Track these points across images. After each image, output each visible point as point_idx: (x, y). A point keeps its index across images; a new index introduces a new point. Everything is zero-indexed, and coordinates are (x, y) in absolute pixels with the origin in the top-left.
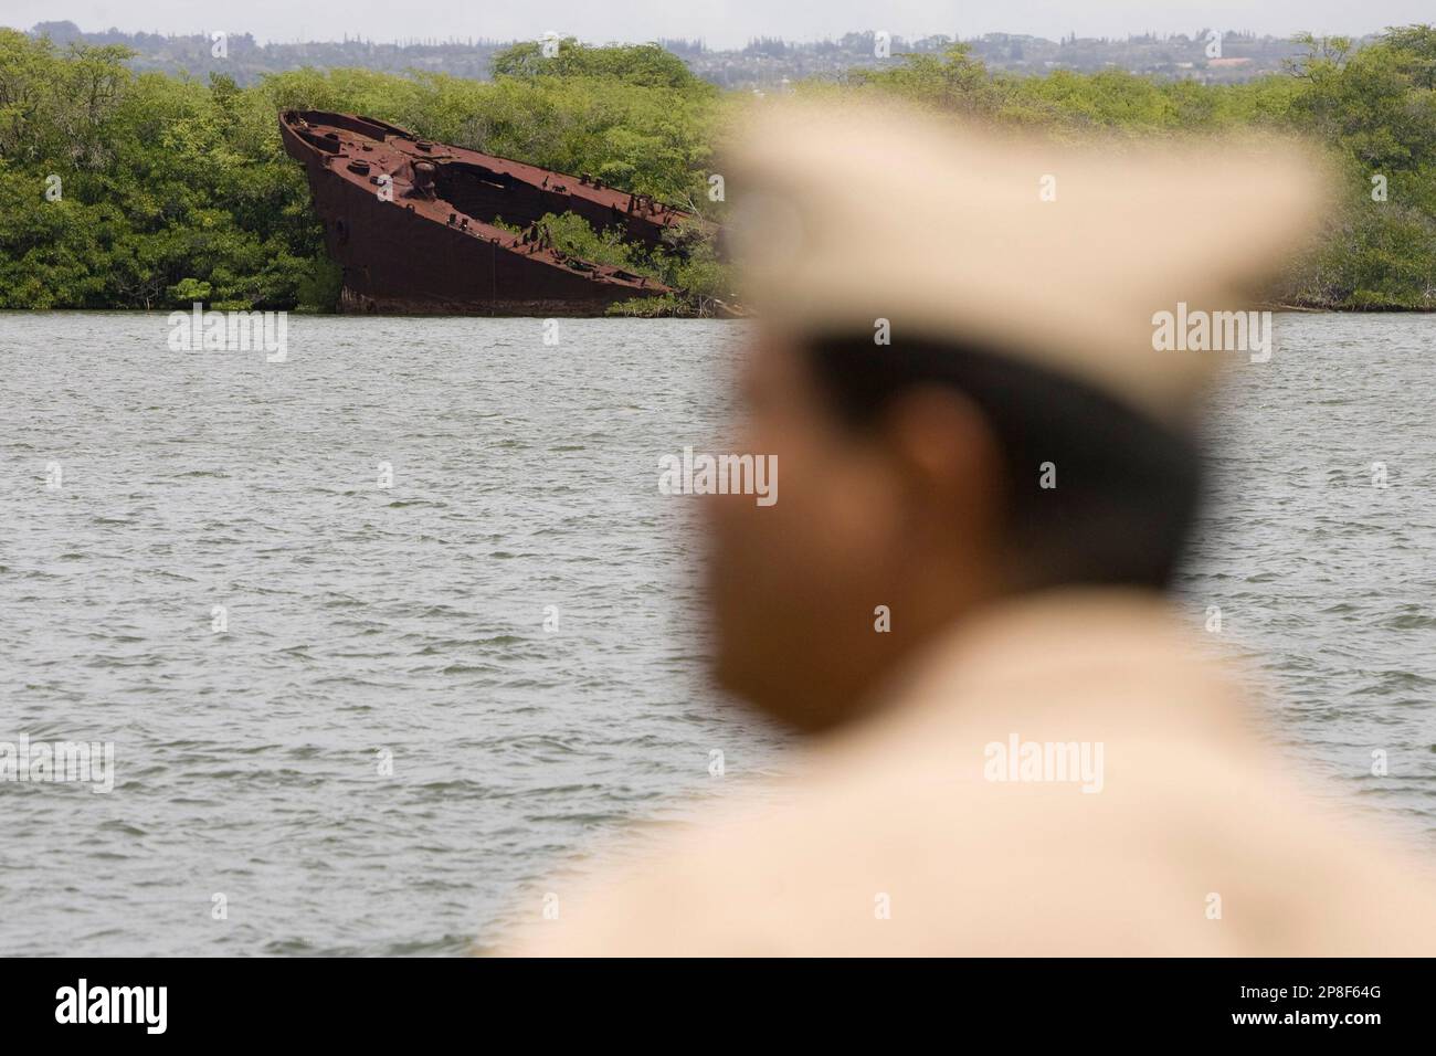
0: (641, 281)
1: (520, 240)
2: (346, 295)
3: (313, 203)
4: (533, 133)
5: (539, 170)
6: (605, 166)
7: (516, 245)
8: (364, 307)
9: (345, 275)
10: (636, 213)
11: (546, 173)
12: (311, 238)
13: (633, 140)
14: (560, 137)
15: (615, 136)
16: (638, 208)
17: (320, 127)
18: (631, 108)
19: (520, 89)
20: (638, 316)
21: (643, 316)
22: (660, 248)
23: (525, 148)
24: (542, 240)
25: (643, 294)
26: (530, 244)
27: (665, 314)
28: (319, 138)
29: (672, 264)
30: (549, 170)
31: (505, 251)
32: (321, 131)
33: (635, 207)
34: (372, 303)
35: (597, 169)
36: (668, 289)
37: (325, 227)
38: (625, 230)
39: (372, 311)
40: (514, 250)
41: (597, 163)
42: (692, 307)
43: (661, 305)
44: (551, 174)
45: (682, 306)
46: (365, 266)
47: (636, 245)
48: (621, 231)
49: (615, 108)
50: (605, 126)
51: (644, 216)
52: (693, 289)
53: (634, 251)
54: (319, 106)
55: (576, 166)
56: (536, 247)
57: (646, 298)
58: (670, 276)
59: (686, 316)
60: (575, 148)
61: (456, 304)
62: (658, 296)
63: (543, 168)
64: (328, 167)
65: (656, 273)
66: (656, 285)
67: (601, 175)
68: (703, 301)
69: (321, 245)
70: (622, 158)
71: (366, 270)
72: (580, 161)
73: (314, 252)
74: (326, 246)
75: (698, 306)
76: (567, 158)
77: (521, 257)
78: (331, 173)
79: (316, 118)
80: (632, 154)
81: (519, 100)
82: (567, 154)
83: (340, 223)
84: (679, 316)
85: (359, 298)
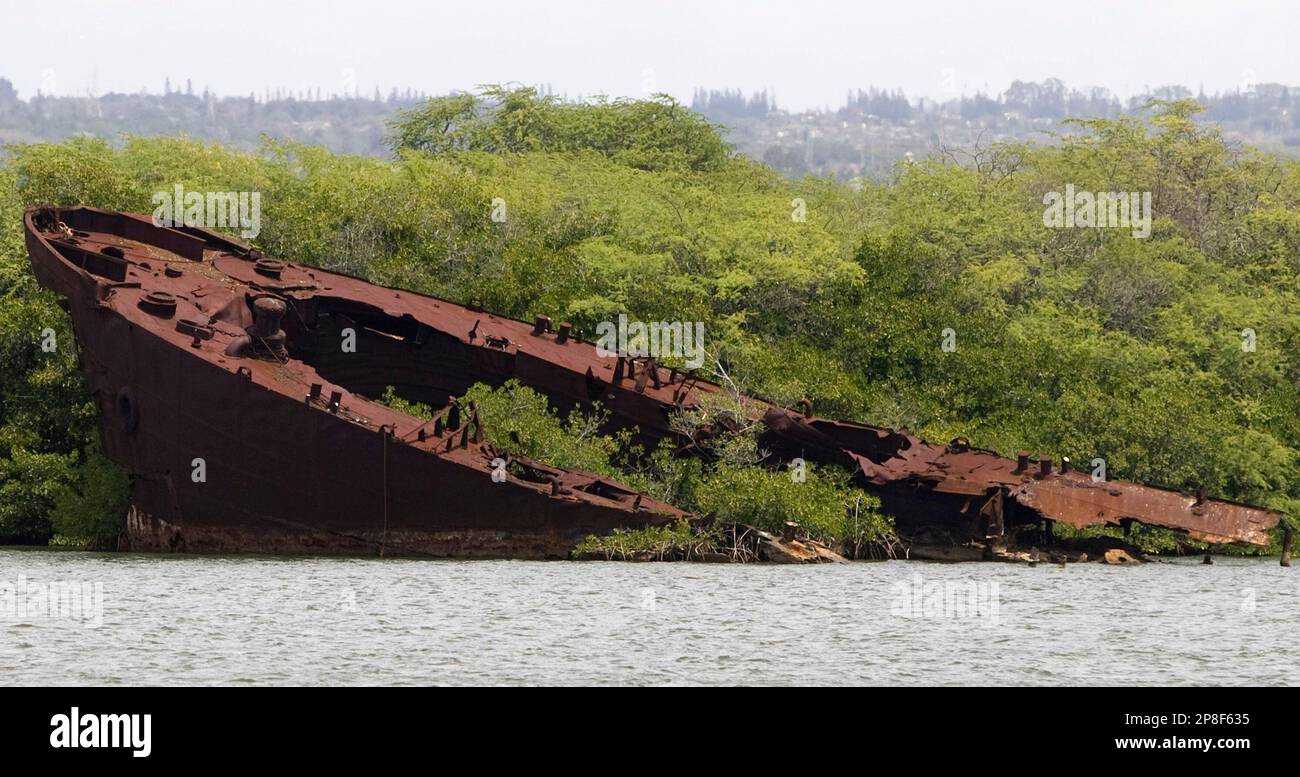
0: (632, 500)
1: (430, 429)
2: (134, 520)
3: (81, 364)
4: (453, 245)
5: (463, 310)
6: (576, 305)
7: (422, 436)
8: (165, 540)
9: (132, 487)
10: (628, 384)
11: (475, 316)
12: (77, 423)
13: (622, 260)
14: (500, 255)
15: (594, 254)
16: (631, 376)
17: (94, 236)
18: (621, 207)
19: (440, 171)
20: (628, 559)
21: (637, 558)
22: (666, 443)
23: (442, 273)
24: (466, 430)
25: (639, 520)
26: (446, 435)
27: (675, 556)
28: (90, 255)
29: (686, 471)
30: (480, 310)
31: (403, 447)
32: (94, 243)
33: (626, 373)
34: (178, 535)
35: (563, 309)
36: (679, 513)
37: (100, 405)
38: (607, 412)
39: (178, 548)
40: (419, 445)
41: (564, 295)
42: (721, 544)
43: (666, 540)
44: (484, 318)
45: (702, 541)
46: (168, 472)
47: (625, 435)
48: (601, 414)
49: (594, 207)
50: (577, 235)
51: (640, 389)
52: (722, 512)
53: (624, 448)
54: (95, 198)
55: (527, 303)
56: (457, 440)
57: (642, 529)
58: (682, 493)
59: (710, 559)
60: (525, 274)
61: (321, 536)
62: (662, 525)
63: (470, 307)
64: (106, 304)
65: (658, 486)
66: (661, 507)
67: (569, 320)
68: (740, 531)
69: (93, 436)
70: (598, 289)
71: (169, 479)
72: (534, 296)
73: (81, 446)
74: (102, 437)
75: (730, 543)
76: (512, 290)
77: (430, 458)
78: (110, 313)
79: (87, 221)
80: (621, 283)
81: (434, 191)
82: (513, 283)
83: (125, 400)
84: (696, 559)
85: (156, 525)
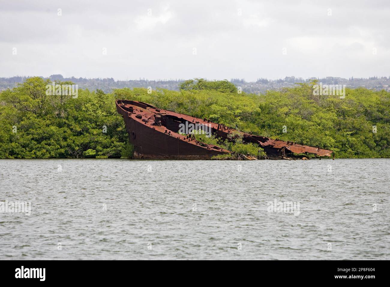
0: (221, 149)
1: (186, 138)
2: (135, 154)
3: (126, 127)
4: (190, 106)
5: (191, 117)
6: (211, 116)
7: (185, 139)
8: (140, 157)
9: (135, 148)
10: (220, 130)
11: (194, 118)
12: (125, 137)
13: (219, 108)
14: (198, 107)
15: (214, 107)
16: (221, 128)
17: (128, 105)
18: (219, 99)
19: (188, 93)
20: (220, 160)
21: (222, 160)
22: (227, 140)
23: (188, 111)
24: (192, 138)
25: (222, 153)
26: (189, 139)
27: (228, 159)
28: (127, 108)
29: (230, 144)
30: (194, 117)
31: (181, 141)
32: (128, 106)
33: (220, 128)
34: (143, 156)
35: (209, 117)
36: (229, 152)
37: (129, 134)
38: (216, 134)
39: (143, 159)
40: (184, 140)
41: (209, 114)
42: (236, 157)
43: (227, 156)
44: (195, 118)
45: (233, 156)
46: (141, 145)
47: (220, 138)
48: (215, 135)
49: (214, 99)
50: (211, 104)
51: (222, 130)
52: (237, 152)
53: (219, 141)
54: (128, 98)
55: (202, 116)
56: (191, 140)
57: (223, 154)
58: (230, 148)
59: (234, 160)
60: (202, 111)
61: (168, 156)
62: (226, 154)
63: (193, 116)
64: (130, 117)
65: (225, 147)
66: (226, 151)
67: (210, 119)
68: (239, 155)
69: (128, 139)
70: (215, 113)
71: (141, 147)
72: (204, 115)
73: (126, 141)
74: (130, 140)
75: (238, 157)
76: (200, 114)
77: (186, 142)
78: (130, 118)
79: (126, 102)
80: (219, 112)
81: (186, 96)
82: (200, 112)
83: (133, 133)
84: (232, 160)
85: (139, 155)
